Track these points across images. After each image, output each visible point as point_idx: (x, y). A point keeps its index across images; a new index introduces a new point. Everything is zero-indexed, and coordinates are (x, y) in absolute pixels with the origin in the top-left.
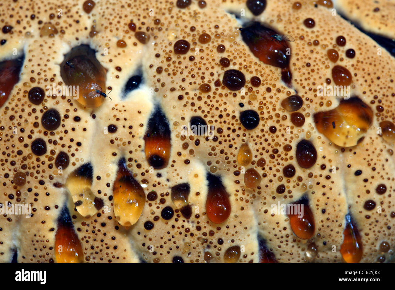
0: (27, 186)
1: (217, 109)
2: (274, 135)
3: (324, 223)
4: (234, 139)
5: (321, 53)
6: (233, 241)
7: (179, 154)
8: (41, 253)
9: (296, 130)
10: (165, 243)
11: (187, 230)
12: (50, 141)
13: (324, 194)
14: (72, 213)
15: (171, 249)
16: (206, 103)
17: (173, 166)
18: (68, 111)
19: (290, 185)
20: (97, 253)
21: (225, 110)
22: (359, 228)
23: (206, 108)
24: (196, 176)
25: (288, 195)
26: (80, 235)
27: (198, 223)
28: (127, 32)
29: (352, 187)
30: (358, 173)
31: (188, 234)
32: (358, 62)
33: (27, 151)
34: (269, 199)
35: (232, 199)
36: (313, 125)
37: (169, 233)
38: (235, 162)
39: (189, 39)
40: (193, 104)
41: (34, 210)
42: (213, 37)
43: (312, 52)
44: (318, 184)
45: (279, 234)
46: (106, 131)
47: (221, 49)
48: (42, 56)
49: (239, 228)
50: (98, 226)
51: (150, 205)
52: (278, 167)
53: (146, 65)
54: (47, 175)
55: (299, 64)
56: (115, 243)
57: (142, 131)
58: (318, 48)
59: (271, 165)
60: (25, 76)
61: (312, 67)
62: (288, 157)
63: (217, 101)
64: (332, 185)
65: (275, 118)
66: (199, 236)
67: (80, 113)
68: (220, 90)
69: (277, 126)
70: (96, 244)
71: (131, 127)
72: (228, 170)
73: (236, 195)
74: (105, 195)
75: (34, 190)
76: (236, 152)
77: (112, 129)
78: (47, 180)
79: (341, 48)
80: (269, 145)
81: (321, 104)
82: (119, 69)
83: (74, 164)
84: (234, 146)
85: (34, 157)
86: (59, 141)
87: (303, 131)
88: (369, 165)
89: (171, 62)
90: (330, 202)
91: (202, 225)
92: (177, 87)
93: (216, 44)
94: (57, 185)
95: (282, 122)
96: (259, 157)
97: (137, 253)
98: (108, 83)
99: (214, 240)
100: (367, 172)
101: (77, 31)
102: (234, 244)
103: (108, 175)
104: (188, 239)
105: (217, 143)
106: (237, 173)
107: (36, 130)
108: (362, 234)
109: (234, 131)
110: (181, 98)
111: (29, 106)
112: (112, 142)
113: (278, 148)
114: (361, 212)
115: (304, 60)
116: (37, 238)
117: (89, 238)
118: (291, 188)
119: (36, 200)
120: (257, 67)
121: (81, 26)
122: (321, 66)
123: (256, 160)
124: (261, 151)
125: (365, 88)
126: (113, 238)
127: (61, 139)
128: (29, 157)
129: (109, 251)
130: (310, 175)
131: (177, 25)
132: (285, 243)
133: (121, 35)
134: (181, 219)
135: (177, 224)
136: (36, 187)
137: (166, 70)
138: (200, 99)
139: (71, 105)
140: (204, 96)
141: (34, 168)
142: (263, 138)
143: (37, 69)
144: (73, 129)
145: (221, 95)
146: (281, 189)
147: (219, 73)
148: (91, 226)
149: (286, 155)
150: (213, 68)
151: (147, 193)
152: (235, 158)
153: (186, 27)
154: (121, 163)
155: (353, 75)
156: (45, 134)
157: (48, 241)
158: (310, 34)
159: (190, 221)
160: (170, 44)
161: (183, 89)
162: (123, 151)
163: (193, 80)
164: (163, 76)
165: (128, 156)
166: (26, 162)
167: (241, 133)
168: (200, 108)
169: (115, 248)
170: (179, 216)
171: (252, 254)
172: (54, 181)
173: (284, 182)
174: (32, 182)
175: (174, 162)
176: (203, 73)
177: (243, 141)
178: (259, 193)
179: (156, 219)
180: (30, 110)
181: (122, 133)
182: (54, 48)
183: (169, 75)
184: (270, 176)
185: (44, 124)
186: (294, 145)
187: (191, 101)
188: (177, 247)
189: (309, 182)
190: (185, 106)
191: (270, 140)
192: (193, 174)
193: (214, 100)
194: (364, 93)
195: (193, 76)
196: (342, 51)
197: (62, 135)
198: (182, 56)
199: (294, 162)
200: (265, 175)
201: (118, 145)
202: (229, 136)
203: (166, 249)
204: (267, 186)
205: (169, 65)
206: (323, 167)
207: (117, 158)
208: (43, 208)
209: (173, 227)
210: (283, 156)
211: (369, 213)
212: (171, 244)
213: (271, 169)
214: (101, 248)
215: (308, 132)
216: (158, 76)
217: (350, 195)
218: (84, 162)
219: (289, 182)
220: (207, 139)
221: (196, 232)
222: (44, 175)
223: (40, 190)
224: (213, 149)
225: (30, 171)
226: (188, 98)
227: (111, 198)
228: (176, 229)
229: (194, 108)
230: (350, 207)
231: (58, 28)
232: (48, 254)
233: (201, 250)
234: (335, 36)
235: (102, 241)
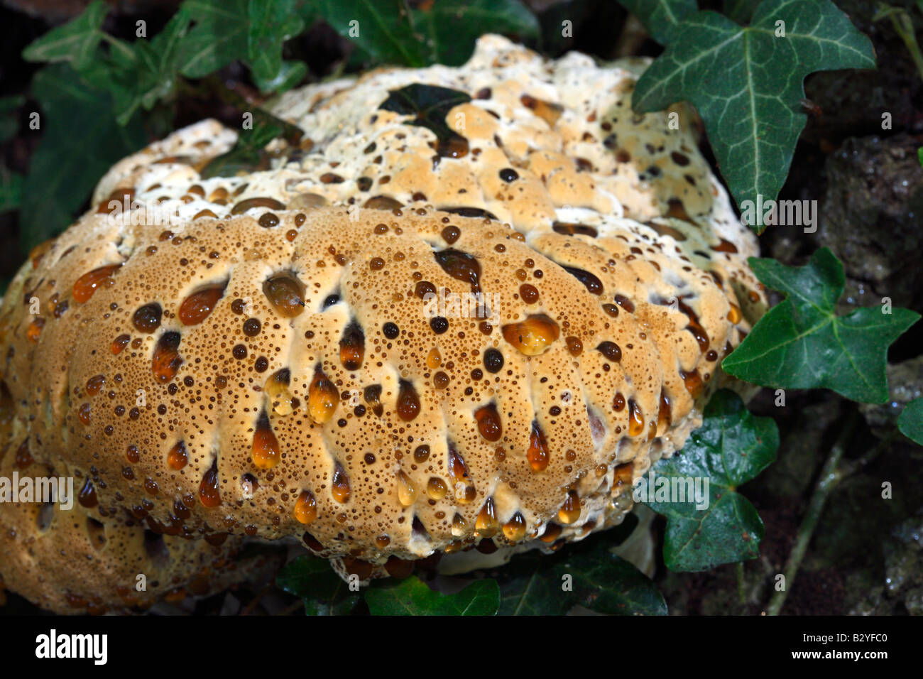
0: (227, 389)
1: (409, 315)
2: (463, 341)
3: (510, 426)
4: (424, 343)
5: (510, 272)
6: (422, 440)
7: (372, 357)
8: (240, 453)
9: (484, 337)
10: (357, 439)
11: (379, 427)
12: (251, 347)
13: (511, 399)
14: (270, 413)
15: (363, 445)
16: (398, 310)
17: (366, 367)
18: (268, 319)
19: (478, 387)
20: (292, 450)
21: (416, 316)
22: (546, 434)
23: (398, 315)
24: (388, 378)
25: (476, 398)
26: (277, 434)
27: (389, 420)
28: (326, 255)
29: (538, 394)
30: (544, 380)
31: (380, 431)
32: (545, 281)
33: (229, 356)
34: (458, 401)
35: (422, 399)
36: (501, 335)
37: (361, 430)
38: (425, 364)
39: (385, 258)
40: (386, 312)
41: (234, 411)
42: (407, 256)
43: (501, 270)
44: (505, 388)
45: (468, 436)
46: (303, 337)
47: (414, 265)
48: (246, 275)
49: (429, 427)
50: (294, 424)
51: (344, 404)
52: (466, 370)
53: (344, 282)
54: (247, 378)
55: (489, 280)
56: (310, 441)
57: (338, 337)
58: (507, 268)
59: (460, 368)
60: (229, 292)
61: (500, 284)
62: (476, 361)
63: (409, 309)
64: (518, 391)
65: (463, 325)
66: (389, 433)
67: (280, 321)
68: (412, 299)
69: (466, 332)
70: (292, 442)
71: (327, 333)
72: (419, 373)
73: (426, 396)
74: (302, 395)
75: (235, 393)
76: (426, 355)
77: (309, 335)
78: (247, 383)
79: (530, 270)
80: (458, 349)
81: (509, 317)
82: (318, 285)
83: (273, 368)
84: (424, 350)
85: (236, 361)
86: (259, 346)
87: (491, 339)
88: (554, 373)
89: (367, 278)
90: (517, 406)
91: (393, 422)
92: (372, 298)
93: (410, 262)
94: (256, 389)
95: (470, 329)
96: (448, 360)
97: (331, 453)
98: (307, 297)
99: (404, 437)
100: (552, 380)
101: (280, 256)
102: (424, 443)
103: (305, 377)
104: (380, 435)
105: (408, 347)
106: (427, 376)
107: (238, 337)
108: (549, 440)
109: (424, 335)
110: (375, 307)
111: (232, 316)
112: (309, 346)
113: (466, 352)
114: (546, 418)
115: (493, 277)
116: (236, 438)
117: (286, 435)
118: (479, 391)
119: (236, 402)
120: (448, 281)
121: (284, 252)
122: (510, 283)
123: (445, 363)
124: (450, 354)
125: (552, 304)
126: (309, 436)
127: (261, 344)
128: (231, 361)
129: (304, 449)
130: (497, 380)
131: (374, 247)
132: (473, 444)
133: (321, 257)
134: (374, 416)
135: (369, 422)
136: (236, 390)
137: (362, 284)
138: (392, 307)
139: (271, 314)
140: (397, 304)
141: (234, 371)
142: (452, 343)
143: (240, 286)
144: (273, 336)
145: (412, 303)
146: (469, 391)
147: (412, 285)
148: (288, 424)
149: (474, 359)
150: (406, 281)
151: (340, 392)
152: (425, 361)
153: (382, 248)
154: (318, 368)
155: (540, 293)
156: (247, 340)
157: (246, 440)
158: (501, 257)
159: (382, 418)
160: (367, 262)
161: (377, 299)
162: (319, 355)
163: (386, 291)
164: (359, 291)
165: (324, 359)
166: (227, 366)
167: (431, 337)
168: (392, 315)
169: (310, 445)
170: (370, 413)
171: (442, 454)
172: (254, 384)
173: (472, 384)
174: (232, 385)
175: (367, 364)
176: (397, 285)
177: (433, 344)
178: (448, 394)
179: (349, 416)
180: (233, 319)
181: (318, 338)
182: (258, 269)
183: (364, 288)
184: (458, 379)
185: (246, 332)
186: (482, 350)
187: (384, 309)
188: (369, 444)
189: (496, 386)
190: (378, 314)
191: (458, 345)
192: (385, 376)
193: (406, 308)
194: (551, 309)
195: (387, 288)
196: (530, 272)
197: (262, 340)
198: (378, 272)
199: (481, 366)
200: (453, 378)
201: (315, 350)
202: (419, 339)
203: (358, 445)
204: (455, 388)
205: (364, 280)
206: (510, 373)
207: (313, 363)
208: (242, 410)
209: (365, 423)
210: (471, 360)
211: (555, 418)
212: (363, 441)
213: (459, 371)
214: (296, 445)
215: (496, 341)
216: (355, 291)
217: (536, 402)
218: (284, 366)
219: (476, 384)
220: (399, 343)
221: (387, 429)
222: (245, 378)
223: (240, 392)
224: (405, 352)
225: (231, 375)
226: (382, 307)
227: (306, 398)
228: (368, 426)
229: (387, 315)
230: (536, 414)
231: (262, 253)
232: (246, 453)
233: (392, 447)
234: (524, 259)
235: (298, 438)
